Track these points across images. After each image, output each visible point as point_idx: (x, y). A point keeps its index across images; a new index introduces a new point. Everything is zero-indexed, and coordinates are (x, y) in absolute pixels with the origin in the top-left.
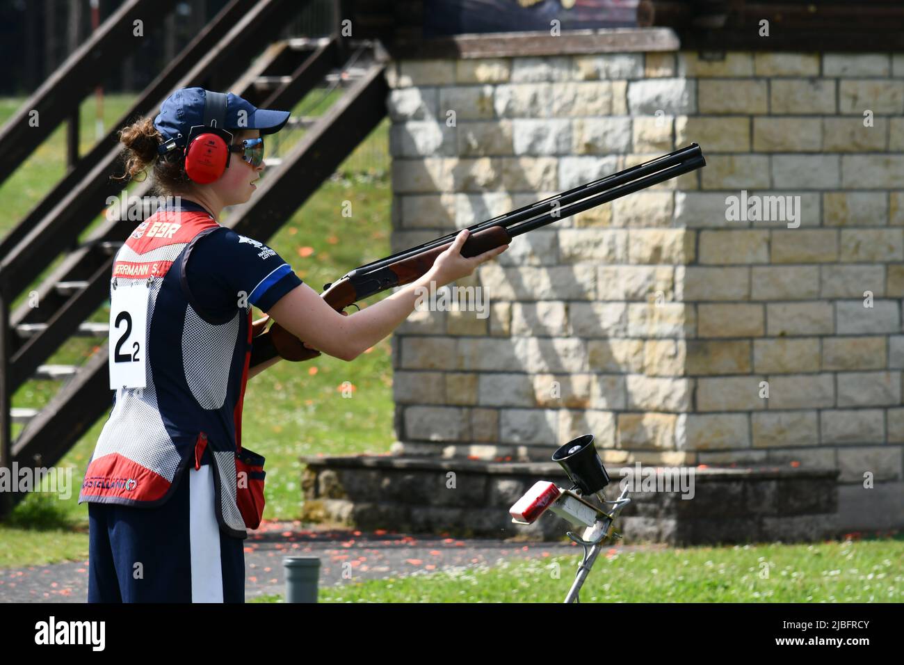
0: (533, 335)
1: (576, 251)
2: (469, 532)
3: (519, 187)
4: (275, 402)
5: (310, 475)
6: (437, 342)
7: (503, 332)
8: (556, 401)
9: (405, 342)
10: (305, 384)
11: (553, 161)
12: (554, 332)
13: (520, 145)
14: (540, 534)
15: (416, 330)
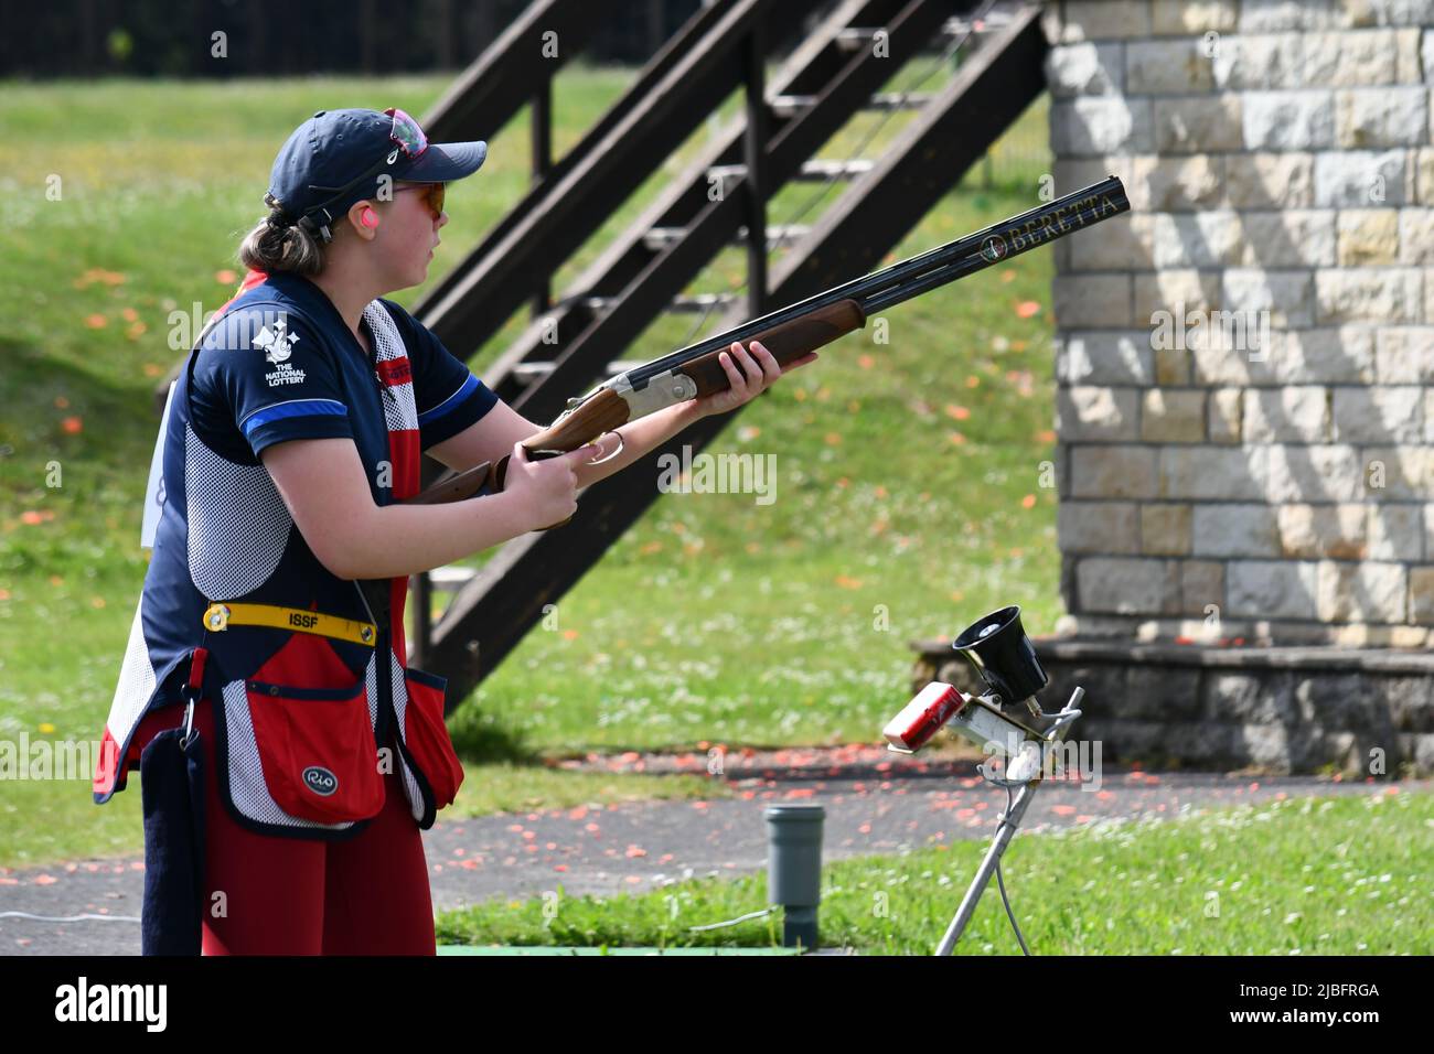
0: (1276, 442)
1: (1343, 305)
2: (1173, 762)
3: (1251, 203)
4: (960, 552)
5: (926, 670)
6: (1125, 453)
7: (1230, 436)
8: (1312, 548)
9: (1076, 453)
10: (1014, 522)
11: (1306, 160)
12: (1310, 436)
13: (1254, 135)
14: (1286, 763)
15: (1093, 436)
